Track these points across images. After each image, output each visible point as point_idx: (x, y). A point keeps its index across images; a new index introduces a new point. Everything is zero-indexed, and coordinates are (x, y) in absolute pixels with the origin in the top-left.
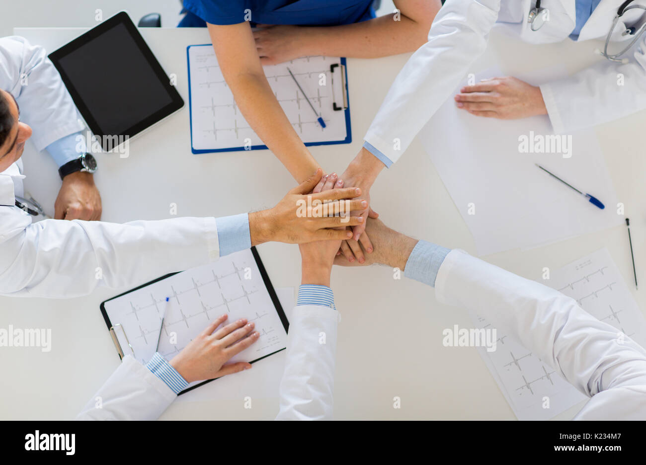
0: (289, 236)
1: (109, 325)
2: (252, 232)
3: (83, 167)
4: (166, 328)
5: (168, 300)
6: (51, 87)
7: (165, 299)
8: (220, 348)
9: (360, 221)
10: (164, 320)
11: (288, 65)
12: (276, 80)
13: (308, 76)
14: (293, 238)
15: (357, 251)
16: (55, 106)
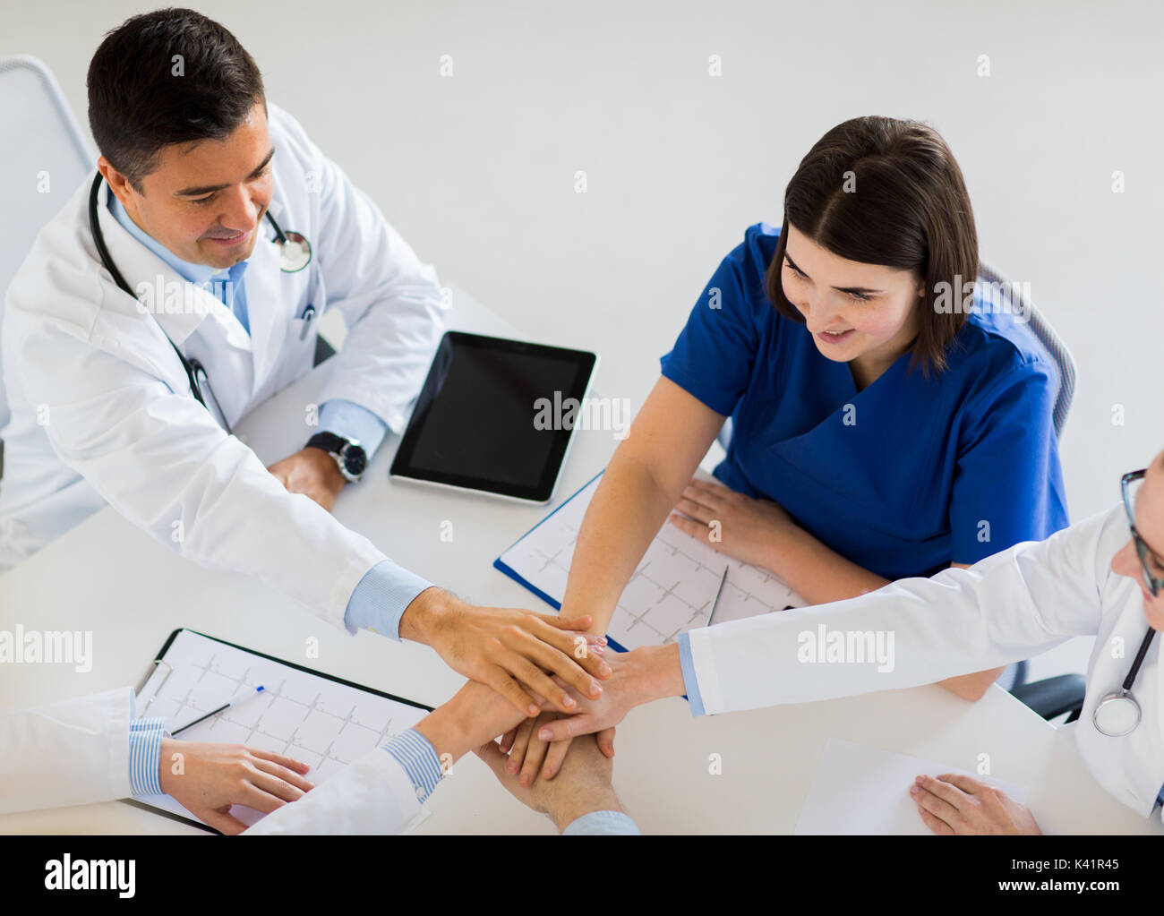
0: (455, 646)
1: (161, 656)
2: (414, 603)
3: (338, 452)
4: (220, 719)
5: (260, 689)
6: (401, 337)
7: (259, 686)
8: (245, 773)
9: (564, 702)
10: (229, 708)
11: (734, 565)
12: (697, 569)
13: (744, 596)
14: (456, 655)
15: (530, 763)
16: (383, 361)
